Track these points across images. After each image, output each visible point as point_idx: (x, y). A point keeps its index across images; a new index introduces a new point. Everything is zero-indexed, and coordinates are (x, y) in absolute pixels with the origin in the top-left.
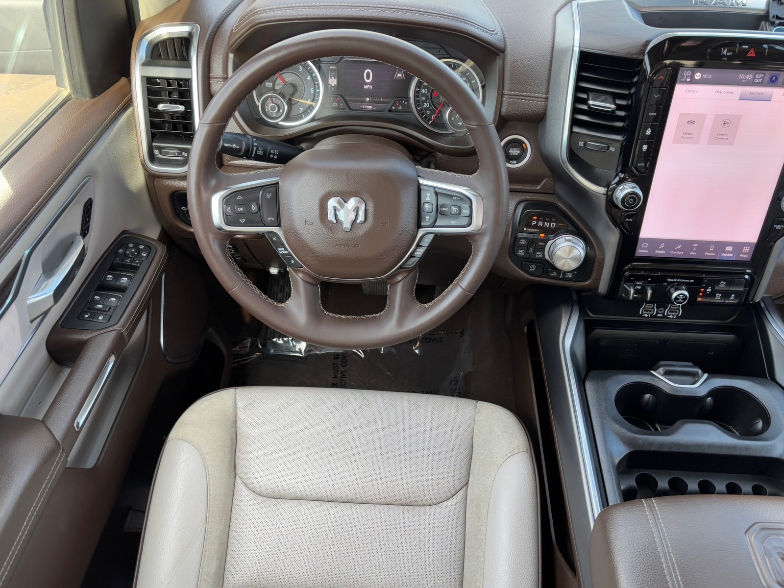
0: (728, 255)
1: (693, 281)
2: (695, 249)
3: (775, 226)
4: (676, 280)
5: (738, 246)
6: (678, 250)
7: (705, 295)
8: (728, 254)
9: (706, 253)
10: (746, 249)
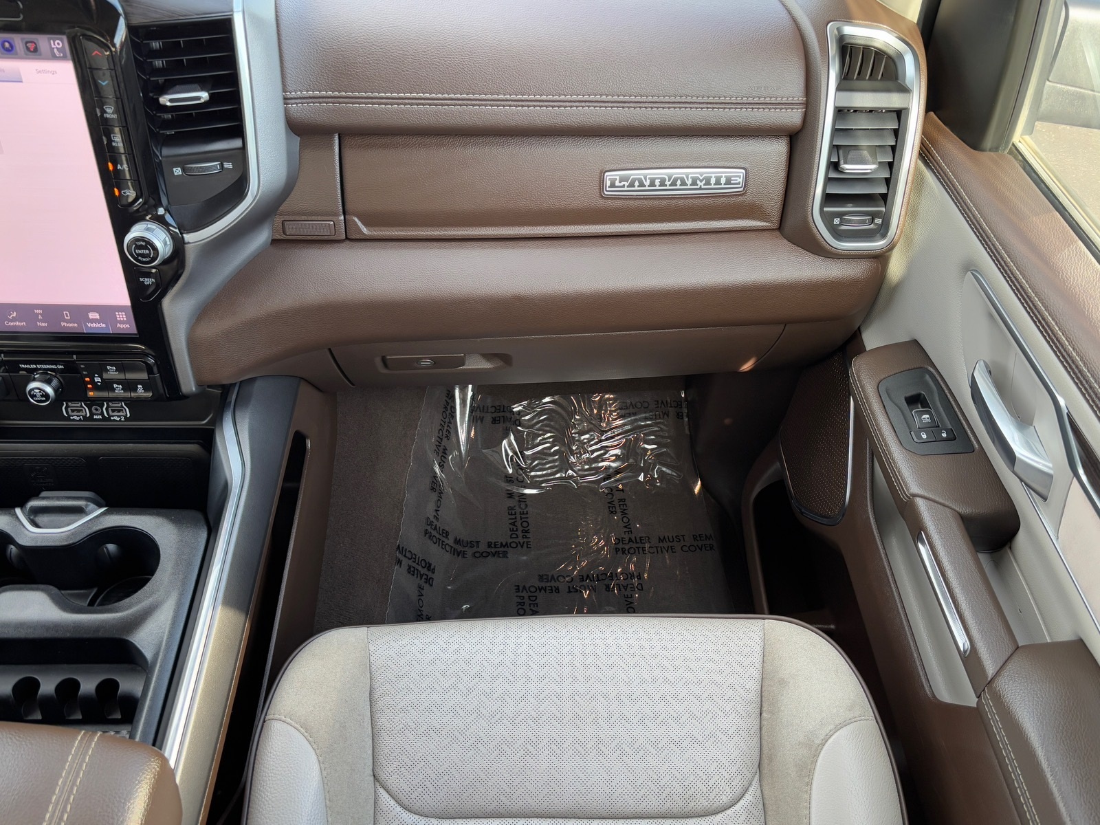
0: (98, 325)
1: (61, 367)
2: (40, 317)
3: (141, 280)
4: (35, 366)
5: (107, 311)
6: (14, 320)
7: (96, 388)
8: (95, 324)
9: (63, 324)
10: (121, 316)
